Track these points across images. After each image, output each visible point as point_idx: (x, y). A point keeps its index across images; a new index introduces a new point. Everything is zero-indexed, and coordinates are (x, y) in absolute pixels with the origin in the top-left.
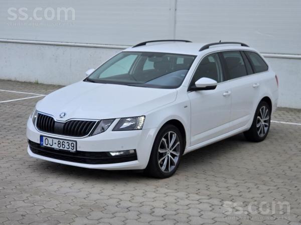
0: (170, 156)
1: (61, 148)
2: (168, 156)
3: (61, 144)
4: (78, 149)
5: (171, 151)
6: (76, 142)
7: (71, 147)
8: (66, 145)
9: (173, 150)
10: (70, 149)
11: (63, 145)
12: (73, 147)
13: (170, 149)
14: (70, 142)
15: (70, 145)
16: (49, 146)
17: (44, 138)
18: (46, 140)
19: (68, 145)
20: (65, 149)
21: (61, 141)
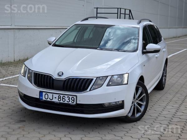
0: (136, 105)
1: (62, 101)
2: (135, 105)
3: (61, 98)
4: (78, 102)
5: (137, 101)
6: (76, 96)
7: (71, 100)
8: (67, 99)
9: (140, 100)
10: (70, 103)
11: (63, 99)
12: (74, 100)
13: (137, 100)
14: (71, 97)
15: (70, 99)
16: (48, 100)
17: (44, 94)
18: (46, 95)
19: (69, 99)
20: (66, 102)
21: (62, 96)
